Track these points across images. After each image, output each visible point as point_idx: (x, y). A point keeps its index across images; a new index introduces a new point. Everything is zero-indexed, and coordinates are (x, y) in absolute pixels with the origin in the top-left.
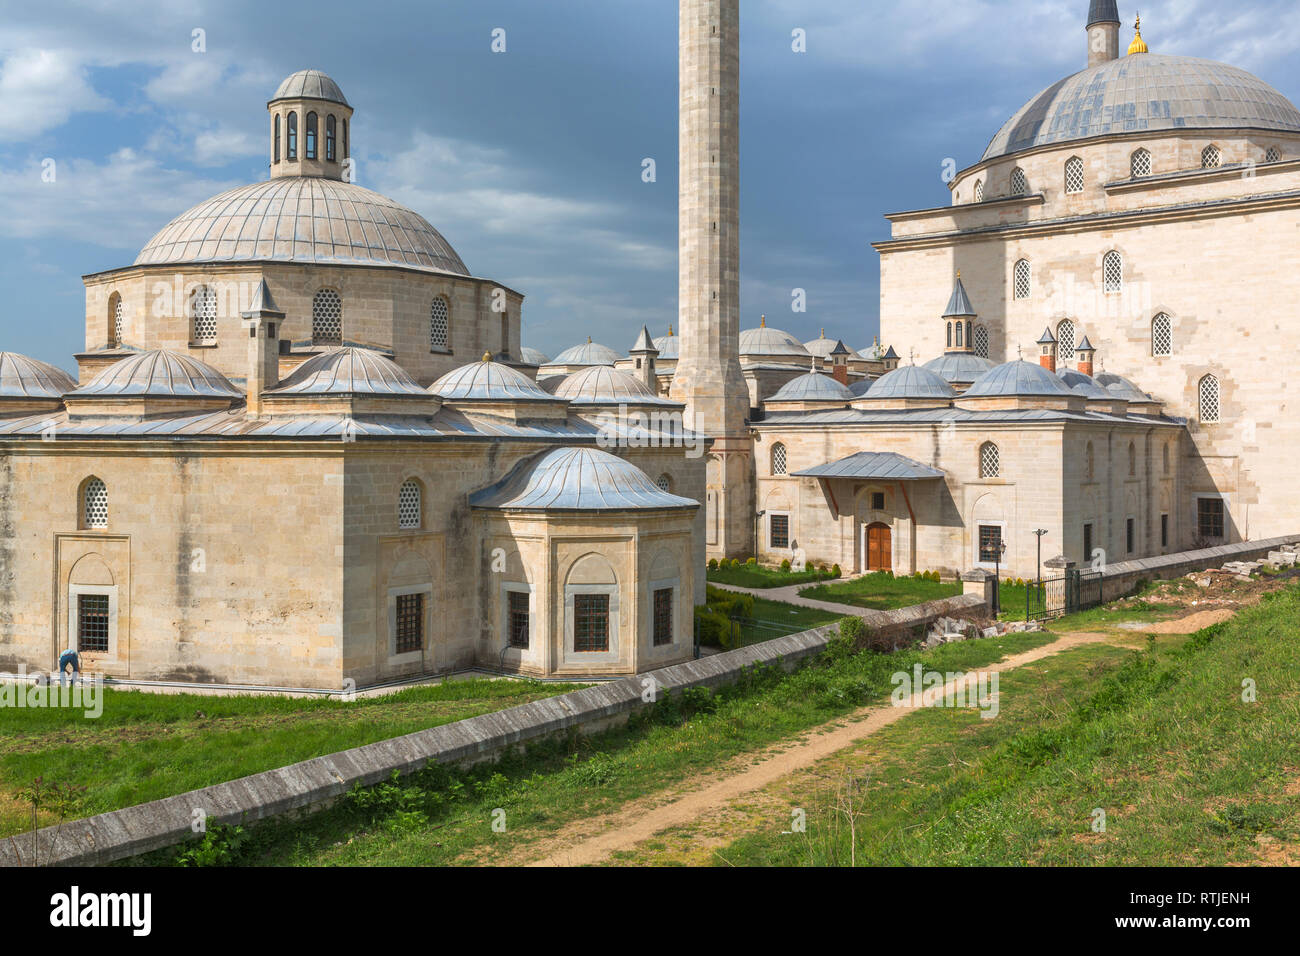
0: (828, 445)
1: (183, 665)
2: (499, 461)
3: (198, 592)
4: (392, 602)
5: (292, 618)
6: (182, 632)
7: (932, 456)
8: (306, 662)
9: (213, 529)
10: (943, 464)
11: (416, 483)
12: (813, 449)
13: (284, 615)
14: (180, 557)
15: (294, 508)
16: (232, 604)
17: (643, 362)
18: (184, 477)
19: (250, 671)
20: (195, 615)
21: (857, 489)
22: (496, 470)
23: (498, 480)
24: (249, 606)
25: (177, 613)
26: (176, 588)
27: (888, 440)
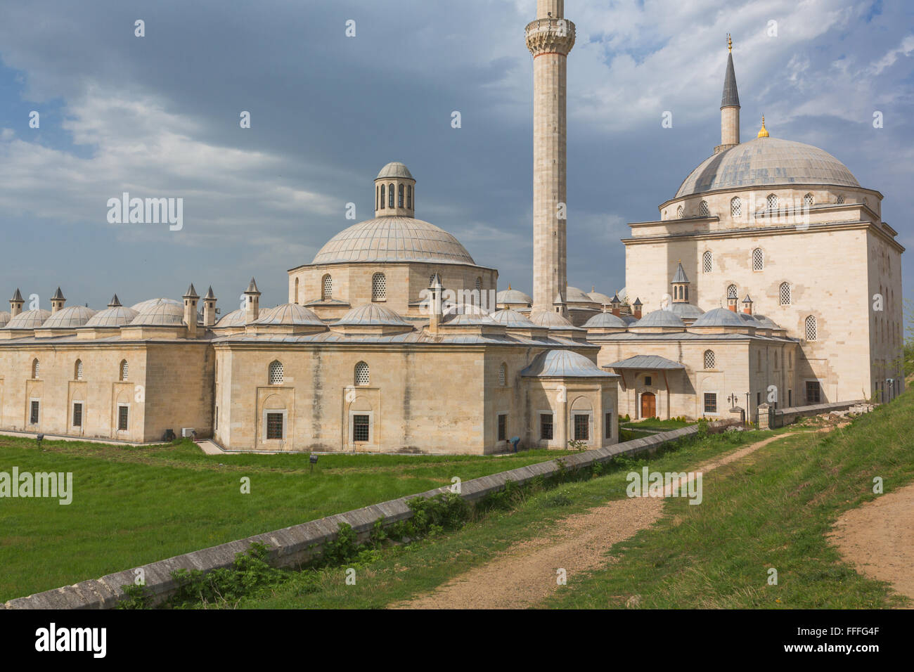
0: (619, 352)
1: (407, 446)
2: (530, 355)
3: (413, 413)
4: (497, 417)
5: (460, 424)
6: (406, 432)
7: (678, 357)
8: (466, 443)
9: (422, 384)
10: (684, 361)
11: (504, 365)
12: (611, 353)
13: (456, 422)
14: (405, 398)
15: (460, 375)
16: (431, 418)
17: (560, 309)
18: (407, 361)
19: (440, 448)
20: (412, 424)
21: (636, 375)
22: (529, 360)
23: (529, 365)
24: (439, 419)
25: (404, 422)
26: (403, 411)
27: (653, 349)
